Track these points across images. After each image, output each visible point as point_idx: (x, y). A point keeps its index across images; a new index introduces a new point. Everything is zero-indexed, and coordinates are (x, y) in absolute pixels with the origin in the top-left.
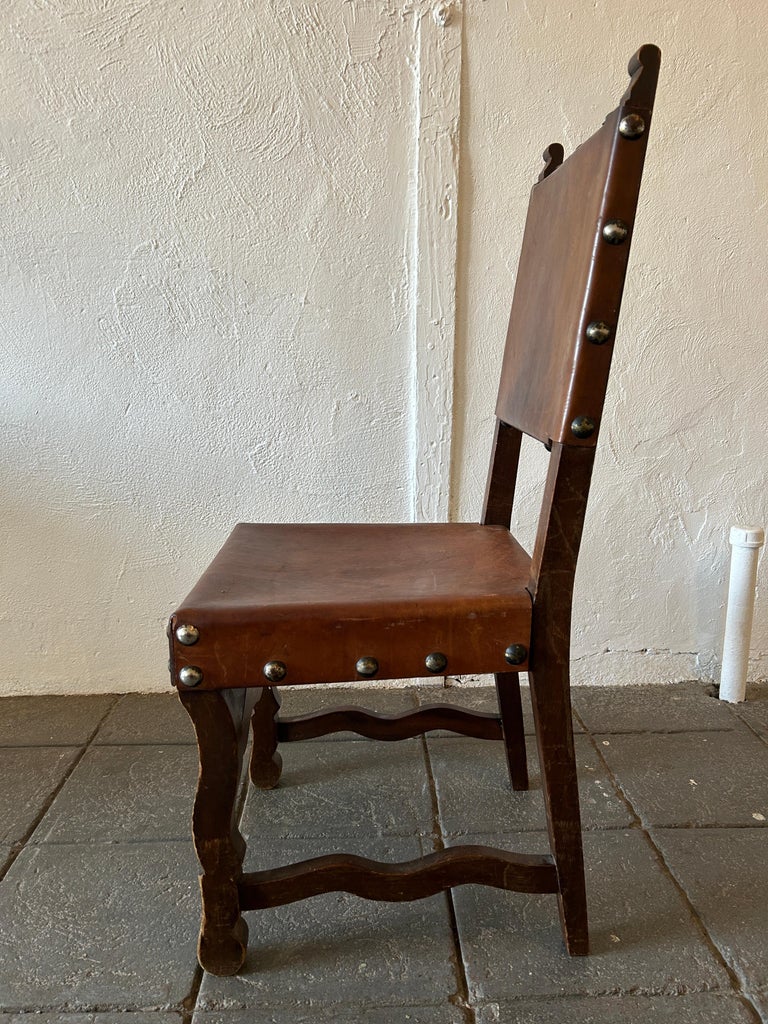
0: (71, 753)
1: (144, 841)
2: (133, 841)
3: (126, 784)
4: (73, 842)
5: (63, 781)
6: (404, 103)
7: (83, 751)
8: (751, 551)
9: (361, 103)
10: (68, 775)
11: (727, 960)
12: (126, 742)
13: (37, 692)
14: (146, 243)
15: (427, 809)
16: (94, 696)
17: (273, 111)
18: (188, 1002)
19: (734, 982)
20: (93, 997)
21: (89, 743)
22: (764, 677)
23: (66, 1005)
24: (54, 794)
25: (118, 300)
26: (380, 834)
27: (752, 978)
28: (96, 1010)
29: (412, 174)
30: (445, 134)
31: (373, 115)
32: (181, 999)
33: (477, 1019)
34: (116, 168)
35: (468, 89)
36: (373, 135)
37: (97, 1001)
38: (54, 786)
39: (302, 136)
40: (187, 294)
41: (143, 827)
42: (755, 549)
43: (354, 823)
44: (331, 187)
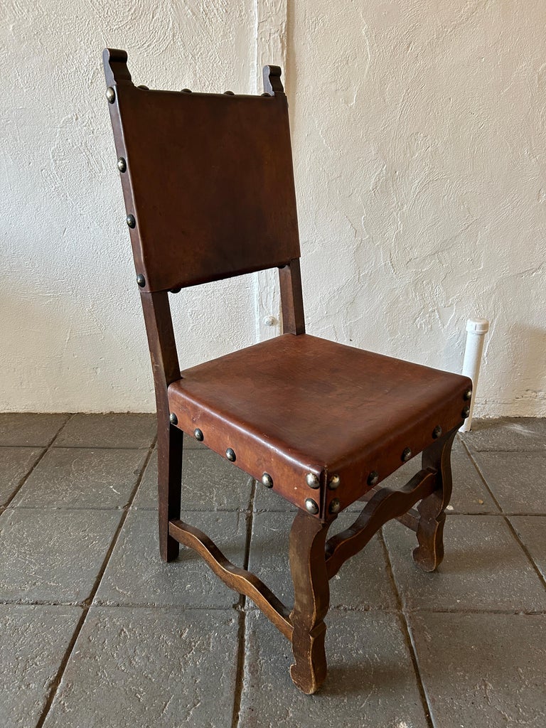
0: (38, 451)
1: (75, 508)
2: (68, 509)
3: (69, 473)
4: (34, 508)
5: (32, 469)
6: (246, 10)
7: (46, 451)
9: (215, 11)
10: (35, 466)
11: (399, 593)
12: (73, 446)
13: (21, 411)
14: (69, 116)
15: (247, 495)
16: (56, 414)
17: (153, 17)
18: (89, 600)
19: (399, 605)
20: (35, 596)
21: (49, 446)
22: (488, 415)
23: (21, 600)
24: (26, 477)
25: (53, 157)
26: (215, 509)
27: (410, 604)
28: (37, 603)
29: (253, 65)
30: (276, 35)
31: (225, 20)
32: (84, 599)
33: (246, 617)
34: (45, 61)
36: (225, 35)
37: (38, 599)
38: (26, 473)
39: (174, 36)
40: (99, 153)
41: (75, 500)
42: (482, 335)
43: (202, 502)
44: (195, 75)
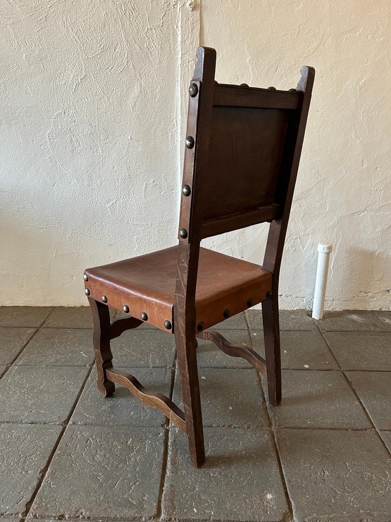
0: (33, 330)
1: (58, 366)
2: (53, 366)
3: (53, 344)
4: (30, 365)
5: (29, 342)
6: (174, 47)
7: (38, 330)
8: (326, 255)
9: (154, 47)
10: (30, 340)
11: (271, 417)
12: (56, 327)
13: (21, 305)
14: (60, 111)
15: (172, 358)
16: (44, 307)
17: (115, 51)
18: (66, 422)
19: (270, 425)
20: (31, 419)
21: (40, 327)
22: (335, 308)
23: (22, 421)
24: (25, 346)
25: (49, 137)
26: (151, 367)
27: (277, 423)
28: (32, 423)
29: (178, 80)
30: (193, 62)
31: (160, 53)
32: (63, 421)
33: (170, 432)
34: (45, 77)
35: (203, 41)
36: (160, 62)
37: (33, 420)
38: (24, 344)
39: (128, 62)
40: (78, 134)
41: (57, 361)
42: (328, 254)
43: (142, 362)
44: (141, 86)
